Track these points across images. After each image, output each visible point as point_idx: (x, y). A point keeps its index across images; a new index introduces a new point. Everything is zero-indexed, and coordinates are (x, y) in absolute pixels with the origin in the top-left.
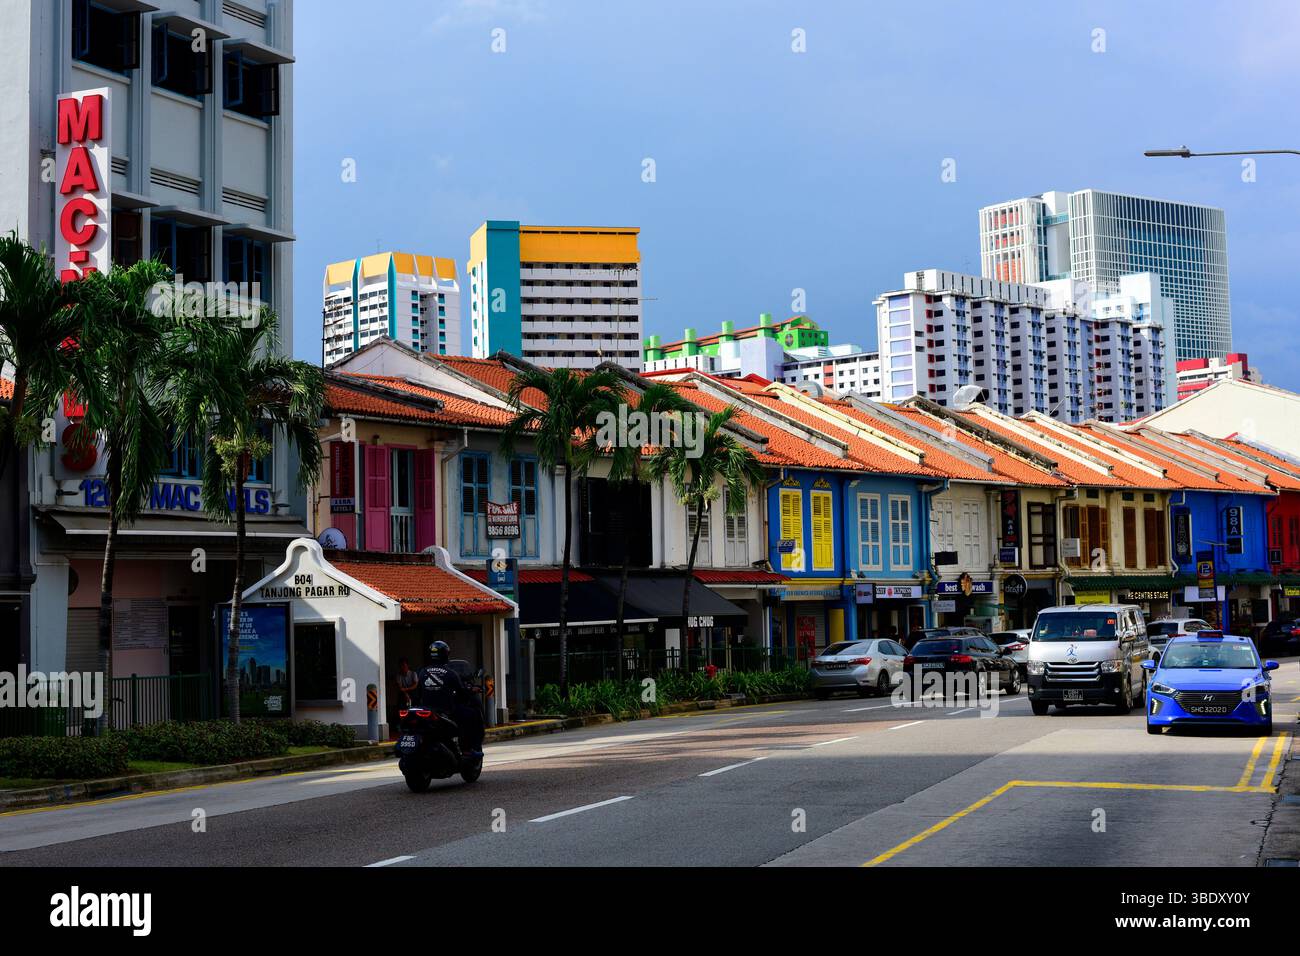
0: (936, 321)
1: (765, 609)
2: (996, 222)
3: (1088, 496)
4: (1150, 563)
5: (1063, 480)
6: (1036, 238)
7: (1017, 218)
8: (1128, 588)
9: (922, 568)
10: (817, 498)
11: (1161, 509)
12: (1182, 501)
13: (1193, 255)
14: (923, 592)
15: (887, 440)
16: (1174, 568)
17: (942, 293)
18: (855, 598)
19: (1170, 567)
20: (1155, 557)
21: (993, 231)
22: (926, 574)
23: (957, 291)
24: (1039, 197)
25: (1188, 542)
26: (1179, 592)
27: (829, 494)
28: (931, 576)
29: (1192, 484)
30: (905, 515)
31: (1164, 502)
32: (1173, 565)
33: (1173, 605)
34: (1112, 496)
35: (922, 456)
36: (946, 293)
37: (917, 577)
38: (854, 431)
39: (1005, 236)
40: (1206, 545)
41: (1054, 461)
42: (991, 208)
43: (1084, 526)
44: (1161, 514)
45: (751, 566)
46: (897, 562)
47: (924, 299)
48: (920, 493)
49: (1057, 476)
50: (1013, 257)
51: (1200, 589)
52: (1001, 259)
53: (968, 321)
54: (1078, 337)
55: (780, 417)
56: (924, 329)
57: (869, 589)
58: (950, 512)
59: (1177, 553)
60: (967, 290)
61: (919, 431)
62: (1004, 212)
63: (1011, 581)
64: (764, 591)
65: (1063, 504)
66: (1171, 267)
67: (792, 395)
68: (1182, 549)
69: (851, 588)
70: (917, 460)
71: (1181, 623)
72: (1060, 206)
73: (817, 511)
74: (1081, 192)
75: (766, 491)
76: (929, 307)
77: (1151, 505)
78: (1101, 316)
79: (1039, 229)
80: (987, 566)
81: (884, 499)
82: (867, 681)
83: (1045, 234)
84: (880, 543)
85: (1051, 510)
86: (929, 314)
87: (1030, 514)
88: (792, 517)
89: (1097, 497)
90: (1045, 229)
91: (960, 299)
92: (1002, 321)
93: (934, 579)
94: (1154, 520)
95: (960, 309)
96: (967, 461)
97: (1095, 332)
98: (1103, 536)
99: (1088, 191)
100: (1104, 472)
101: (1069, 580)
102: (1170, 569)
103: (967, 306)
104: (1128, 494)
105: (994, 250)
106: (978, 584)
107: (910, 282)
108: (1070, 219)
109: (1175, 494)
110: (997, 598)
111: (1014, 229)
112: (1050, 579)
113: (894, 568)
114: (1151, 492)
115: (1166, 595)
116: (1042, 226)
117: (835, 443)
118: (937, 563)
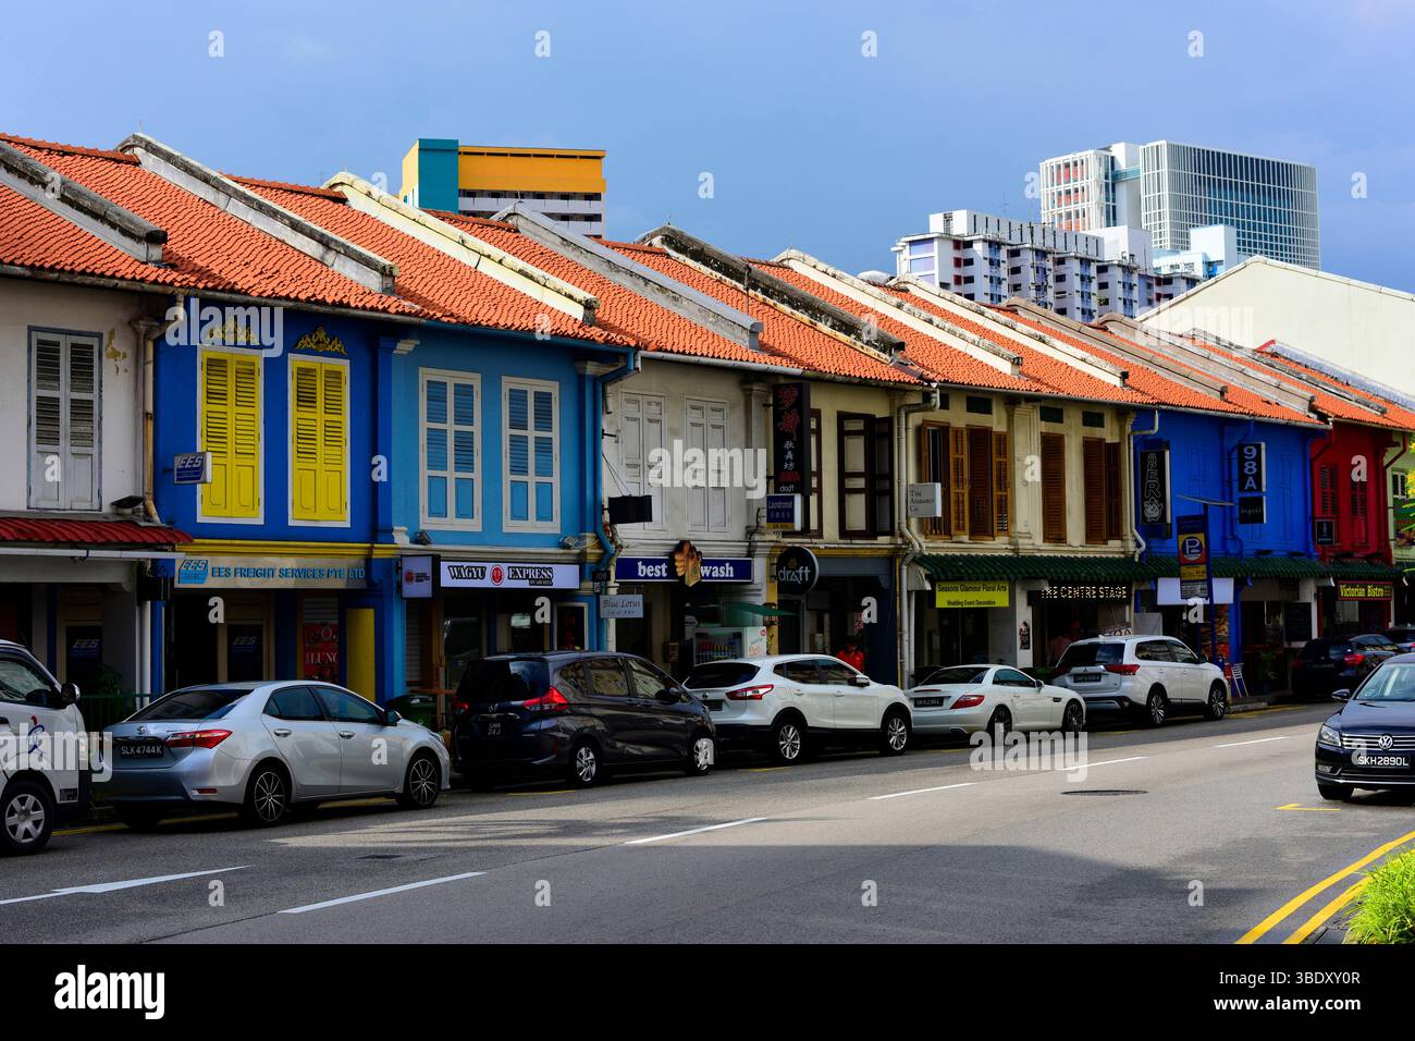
0: (965, 271)
1: (141, 605)
2: (1059, 177)
3: (970, 410)
4: (1093, 534)
5: (912, 373)
6: (1103, 195)
7: (1082, 172)
8: (1045, 578)
9: (583, 529)
10: (304, 373)
11: (1117, 440)
12: (1153, 428)
13: (1281, 217)
14: (582, 578)
15: (526, 275)
16: (1138, 545)
17: (973, 238)
18: (399, 587)
19: (1128, 544)
20: (1102, 523)
21: (1056, 187)
22: (589, 540)
23: (991, 236)
24: (1107, 149)
25: (1162, 501)
26: (1147, 586)
27: (344, 366)
28: (601, 545)
29: (1173, 399)
30: (544, 420)
31: (1122, 429)
32: (1136, 540)
33: (1136, 611)
34: (1018, 411)
35: (588, 306)
36: (976, 237)
37: (569, 547)
38: (469, 259)
39: (1068, 192)
40: (1193, 504)
41: (897, 338)
42: (1054, 161)
43: (959, 463)
44: (1114, 450)
45: (106, 509)
46: (519, 514)
47: (951, 245)
48: (581, 378)
49: (902, 366)
50: (1078, 216)
51: (1182, 582)
52: (1064, 218)
53: (1003, 272)
54: (1135, 294)
55: (274, 214)
56: (951, 281)
57: (425, 566)
58: (657, 421)
59: (1145, 518)
60: (1004, 236)
61: (631, 274)
62: (1067, 166)
63: (789, 558)
64: (140, 564)
65: (916, 419)
66: (1254, 230)
67: (369, 194)
68: (1152, 512)
69: (394, 565)
70: (578, 312)
71: (1130, 643)
72: (1131, 159)
73: (306, 399)
74: (1155, 144)
75: (150, 346)
76: (958, 254)
77: (1097, 432)
78: (1165, 271)
79: (1107, 185)
80: (744, 531)
81: (492, 386)
82: (213, 790)
83: (1114, 191)
84: (477, 475)
85: (885, 429)
86: (958, 263)
87: (842, 434)
88: (231, 409)
89: (989, 412)
90: (1113, 185)
91: (994, 245)
92: (1045, 273)
93: (606, 551)
94: (1100, 460)
95: (993, 257)
96: (712, 328)
97: (1156, 289)
98: (999, 484)
99: (1163, 142)
100: (1005, 367)
101: (922, 560)
102: (1131, 546)
103: (1003, 254)
104: (1053, 409)
105: (1056, 208)
106: (720, 563)
107: (936, 224)
108: (1142, 174)
109: (1143, 413)
110: (763, 590)
111: (1078, 185)
112: (885, 557)
113: (510, 526)
114: (1097, 410)
115: (1122, 593)
116: (1110, 181)
117: (367, 262)
118: (615, 519)
